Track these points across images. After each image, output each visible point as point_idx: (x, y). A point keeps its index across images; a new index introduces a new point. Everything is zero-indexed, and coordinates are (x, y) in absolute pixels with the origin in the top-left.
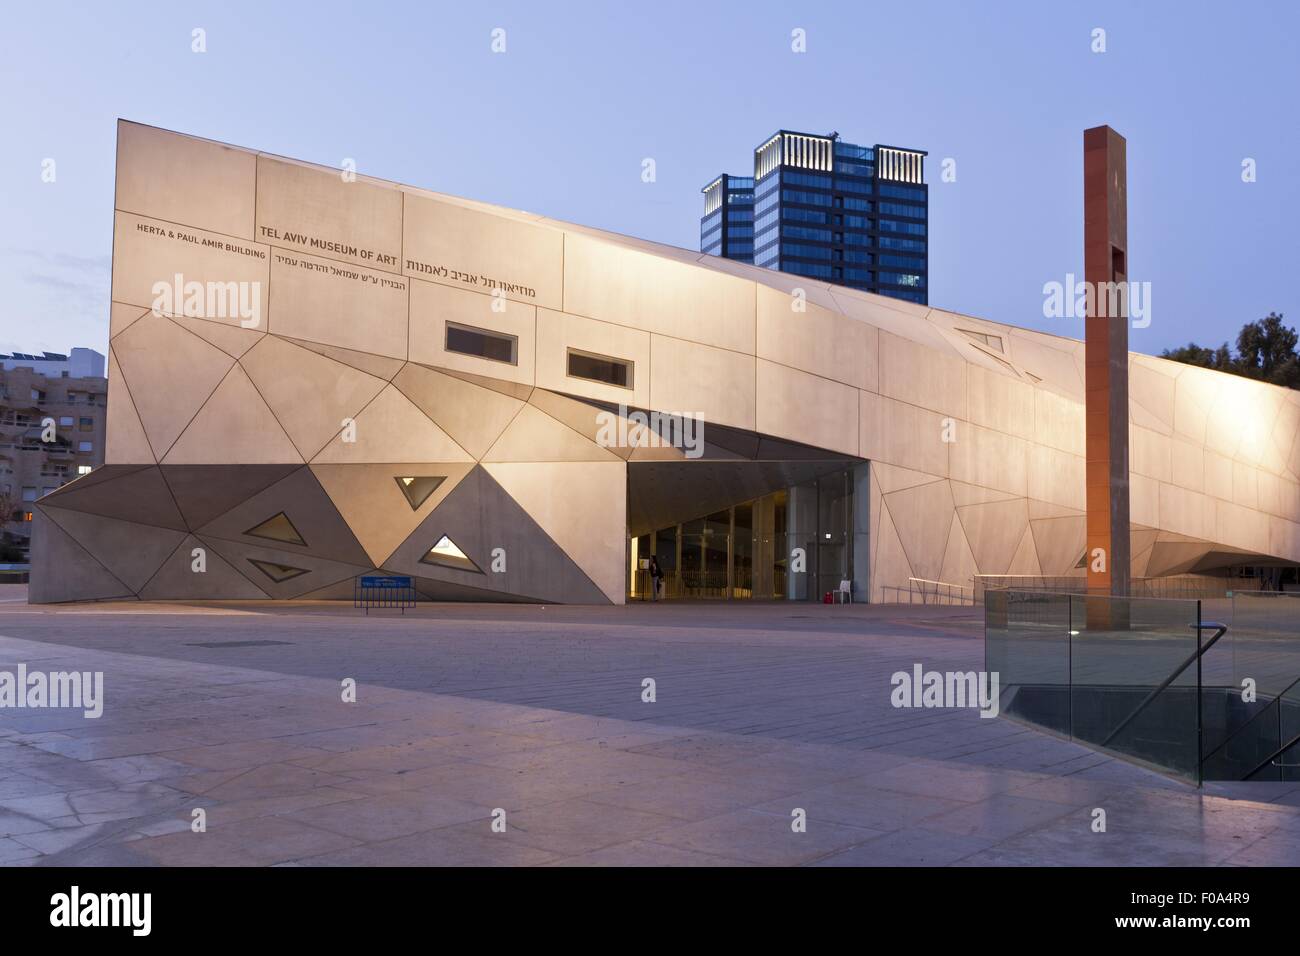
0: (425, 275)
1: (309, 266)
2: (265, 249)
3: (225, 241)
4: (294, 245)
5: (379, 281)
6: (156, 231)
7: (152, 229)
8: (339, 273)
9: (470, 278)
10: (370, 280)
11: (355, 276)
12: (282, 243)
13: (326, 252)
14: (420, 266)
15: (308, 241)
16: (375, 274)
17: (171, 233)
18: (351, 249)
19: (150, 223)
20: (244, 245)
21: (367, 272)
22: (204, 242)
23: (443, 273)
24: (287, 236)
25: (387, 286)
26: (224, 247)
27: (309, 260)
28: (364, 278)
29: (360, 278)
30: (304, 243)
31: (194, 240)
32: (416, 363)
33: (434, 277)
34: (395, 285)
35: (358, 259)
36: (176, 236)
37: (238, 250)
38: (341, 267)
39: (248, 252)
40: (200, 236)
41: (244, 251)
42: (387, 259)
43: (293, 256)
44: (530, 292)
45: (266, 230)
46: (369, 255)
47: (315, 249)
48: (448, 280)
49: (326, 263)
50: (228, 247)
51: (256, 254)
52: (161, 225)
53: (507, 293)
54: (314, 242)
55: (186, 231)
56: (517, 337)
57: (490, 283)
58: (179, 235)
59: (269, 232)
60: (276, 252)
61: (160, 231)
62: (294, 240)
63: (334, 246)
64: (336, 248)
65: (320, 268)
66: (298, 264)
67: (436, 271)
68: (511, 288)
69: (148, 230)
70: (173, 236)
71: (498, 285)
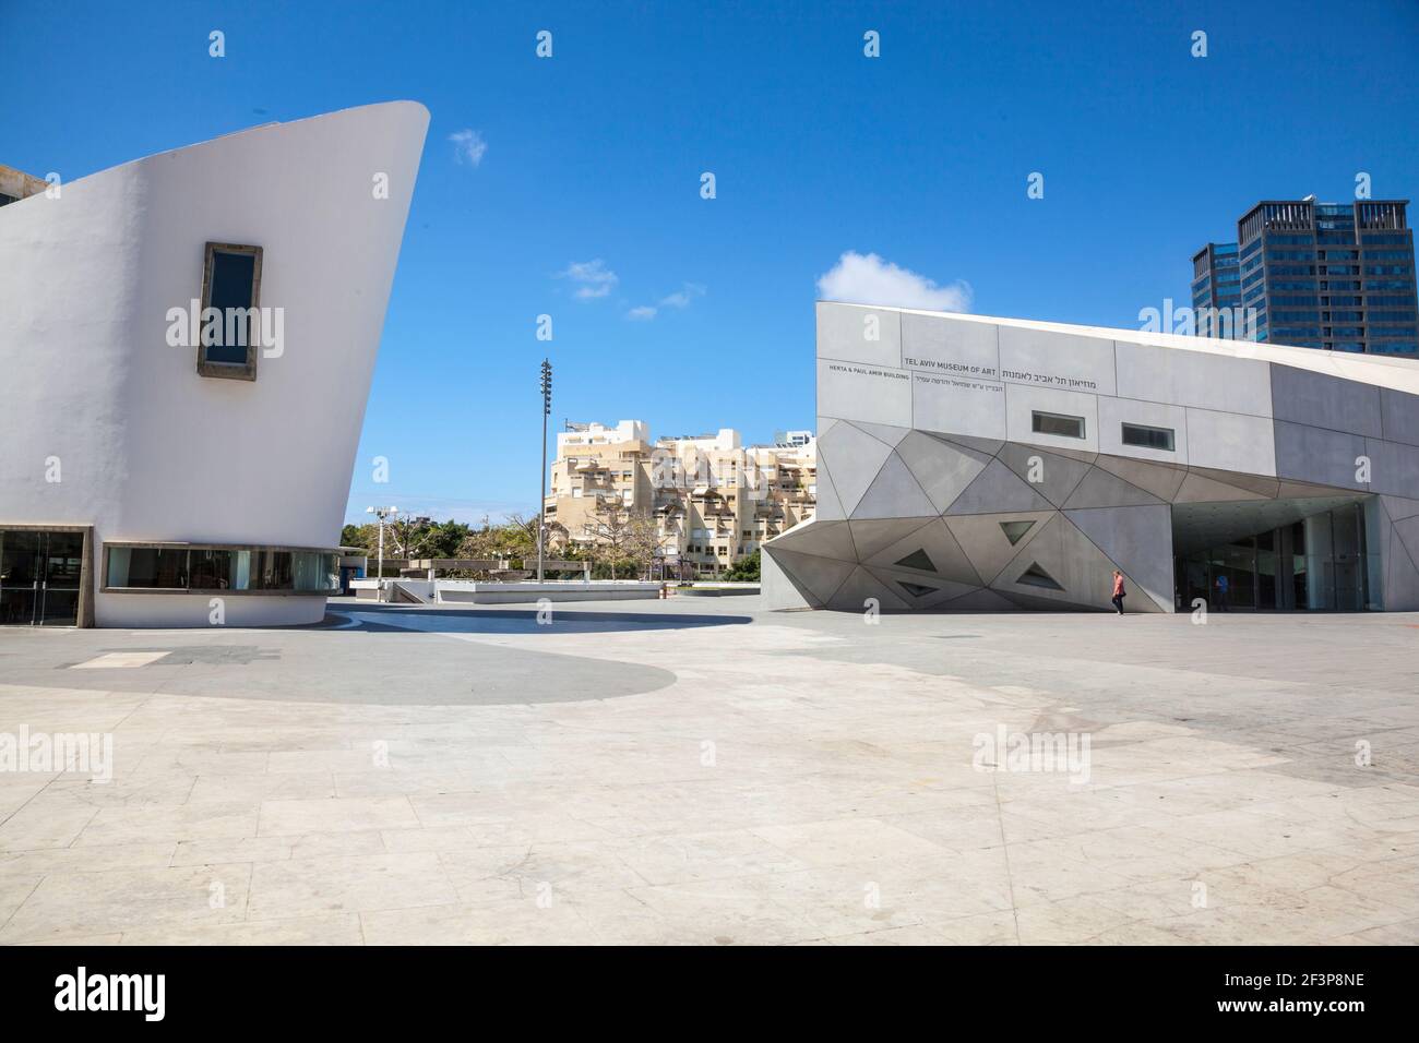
0: (1016, 380)
1: (937, 381)
2: (908, 373)
3: (883, 370)
4: (927, 368)
5: (985, 387)
6: (841, 367)
7: (839, 368)
8: (957, 384)
9: (1048, 378)
10: (978, 387)
11: (968, 385)
12: (919, 368)
13: (947, 371)
14: (1012, 374)
15: (936, 365)
16: (982, 383)
17: (849, 369)
18: (964, 367)
19: (836, 364)
20: (895, 372)
21: (976, 382)
22: (871, 372)
23: (1027, 377)
24: (922, 364)
25: (990, 390)
26: (883, 374)
27: (937, 377)
28: (974, 386)
29: (972, 386)
30: (933, 366)
31: (864, 372)
32: (1013, 443)
33: (1022, 381)
34: (996, 389)
35: (969, 373)
36: (853, 370)
37: (892, 375)
38: (958, 380)
39: (898, 376)
40: (868, 368)
41: (896, 376)
42: (989, 371)
43: (927, 376)
44: (1093, 385)
46: (977, 369)
47: (941, 370)
48: (1032, 382)
49: (950, 379)
50: (886, 375)
51: (903, 377)
52: (843, 365)
53: (1075, 387)
54: (940, 365)
55: (859, 367)
56: (1083, 418)
57: (1062, 381)
58: (855, 370)
59: (910, 361)
60: (916, 374)
61: (843, 368)
62: (927, 365)
63: (953, 366)
64: (955, 367)
65: (945, 382)
66: (931, 381)
67: (1023, 376)
68: (1077, 383)
69: (836, 369)
70: (851, 371)
71: (1068, 382)
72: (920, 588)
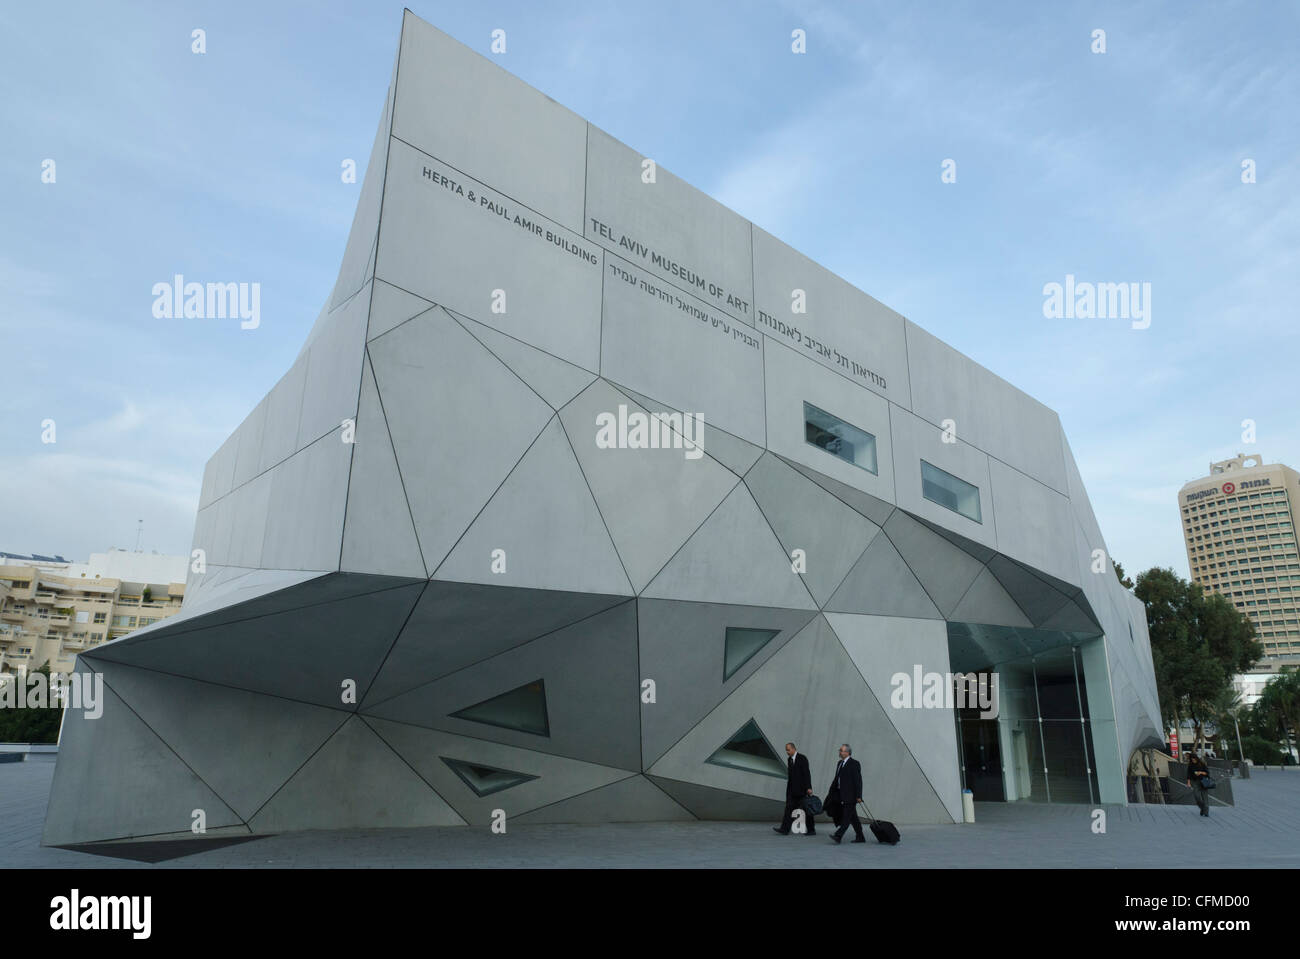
0: (778, 334)
1: (651, 290)
2: (597, 252)
3: (547, 226)
4: (632, 256)
5: (731, 331)
6: (450, 184)
7: (444, 181)
8: (685, 307)
9: (823, 350)
10: (721, 327)
11: (704, 317)
12: (617, 248)
13: (669, 275)
14: (773, 322)
15: (649, 255)
16: (727, 320)
17: (471, 194)
18: (698, 280)
19: (443, 171)
20: (572, 240)
21: (718, 316)
22: (517, 220)
23: (796, 335)
24: (623, 242)
25: (739, 339)
26: (544, 233)
27: (651, 280)
28: (715, 324)
29: (710, 321)
30: (644, 255)
31: (503, 212)
32: (775, 455)
33: (787, 339)
34: (748, 340)
35: (705, 294)
36: (478, 200)
37: (561, 243)
38: (688, 301)
39: (575, 250)
40: (513, 209)
41: (570, 248)
42: (738, 303)
43: (632, 271)
44: (882, 381)
45: (598, 226)
46: (718, 292)
47: (655, 267)
48: (802, 347)
49: (671, 291)
50: (549, 236)
51: (586, 256)
52: (460, 180)
53: (859, 377)
54: (657, 259)
55: (492, 197)
56: (872, 437)
57: (843, 360)
58: (483, 201)
59: (603, 229)
60: (611, 259)
61: (456, 187)
62: (632, 249)
63: (678, 269)
64: (681, 272)
65: (664, 295)
66: (638, 283)
67: (790, 332)
68: (863, 372)
69: (440, 181)
70: (474, 199)
71: (851, 365)
72: (483, 772)
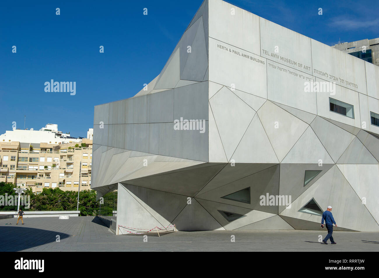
0: (320, 76)
1: (281, 69)
2: (264, 60)
3: (250, 55)
4: (274, 59)
5: (305, 78)
6: (224, 48)
8: (291, 73)
9: (336, 78)
10: (302, 77)
11: (296, 75)
12: (270, 57)
13: (286, 63)
14: (319, 72)
15: (280, 58)
16: (304, 74)
18: (294, 63)
19: (223, 44)
20: (257, 58)
21: (301, 74)
22: (242, 55)
23: (326, 75)
24: (272, 55)
25: (308, 80)
26: (250, 58)
27: (280, 66)
28: (300, 76)
29: (298, 76)
30: (278, 58)
31: (238, 53)
32: (320, 117)
33: (323, 77)
35: (297, 67)
37: (255, 59)
38: (292, 70)
39: (259, 61)
40: (241, 52)
41: (257, 61)
42: (307, 68)
43: (275, 64)
44: (356, 86)
45: (264, 51)
46: (301, 65)
47: (282, 62)
48: (328, 79)
49: (287, 68)
50: (251, 58)
51: (262, 62)
52: (227, 46)
53: (349, 86)
54: (282, 58)
55: (235, 49)
56: (352, 106)
57: (343, 81)
58: (233, 51)
59: (266, 52)
60: (269, 62)
61: (226, 48)
62: (274, 57)
63: (288, 60)
64: (289, 61)
65: (284, 70)
66: (277, 67)
67: (324, 74)
68: (350, 84)
69: (222, 48)
70: (231, 51)
71: (345, 82)
